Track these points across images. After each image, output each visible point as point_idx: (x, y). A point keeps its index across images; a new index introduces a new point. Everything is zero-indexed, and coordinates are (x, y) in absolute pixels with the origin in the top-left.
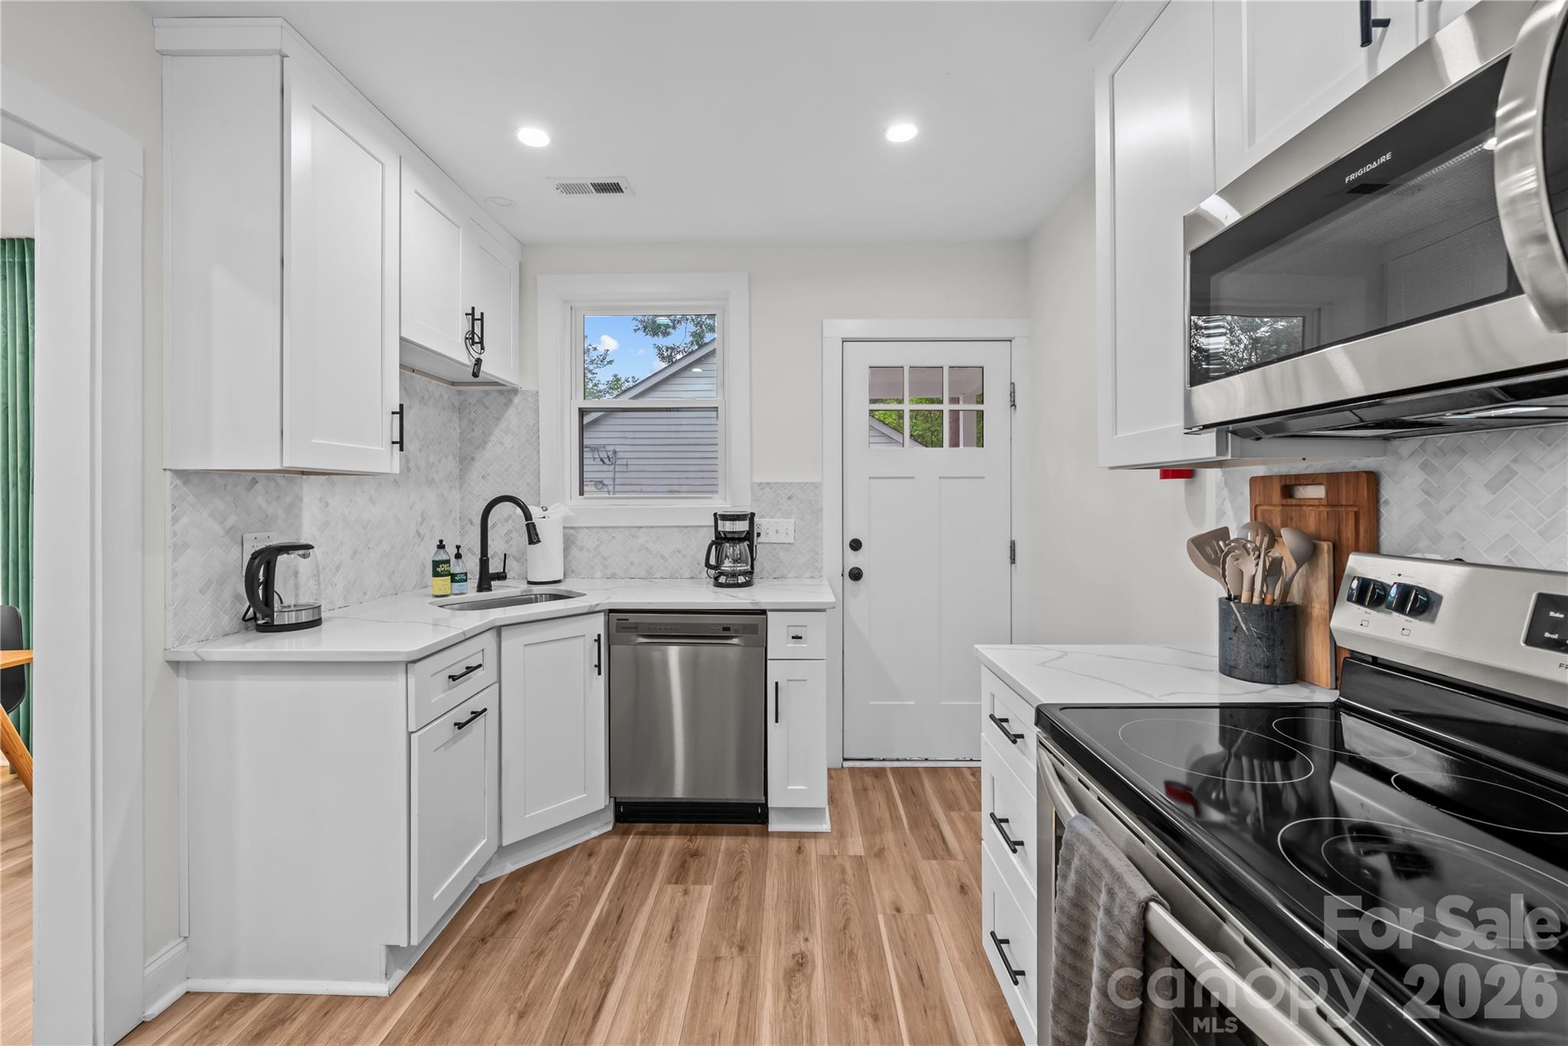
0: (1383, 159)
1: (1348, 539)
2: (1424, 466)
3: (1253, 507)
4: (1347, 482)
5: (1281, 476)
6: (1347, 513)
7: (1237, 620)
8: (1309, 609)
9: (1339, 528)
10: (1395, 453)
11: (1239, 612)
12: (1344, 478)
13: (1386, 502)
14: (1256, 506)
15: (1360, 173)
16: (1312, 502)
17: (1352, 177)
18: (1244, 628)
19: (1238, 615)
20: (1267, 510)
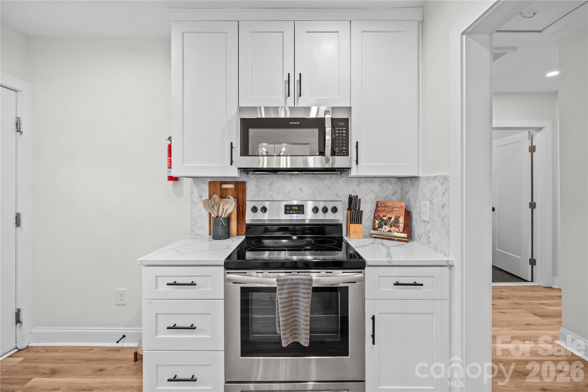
0: (298, 123)
1: (240, 198)
2: (256, 181)
3: (210, 190)
4: (240, 184)
5: (220, 182)
6: (240, 192)
7: (222, 223)
8: (231, 217)
9: (238, 195)
10: (250, 177)
11: (223, 220)
12: (240, 183)
13: (248, 189)
14: (211, 190)
15: (293, 123)
16: (230, 189)
17: (291, 123)
18: (224, 225)
19: (223, 221)
20: (215, 191)
